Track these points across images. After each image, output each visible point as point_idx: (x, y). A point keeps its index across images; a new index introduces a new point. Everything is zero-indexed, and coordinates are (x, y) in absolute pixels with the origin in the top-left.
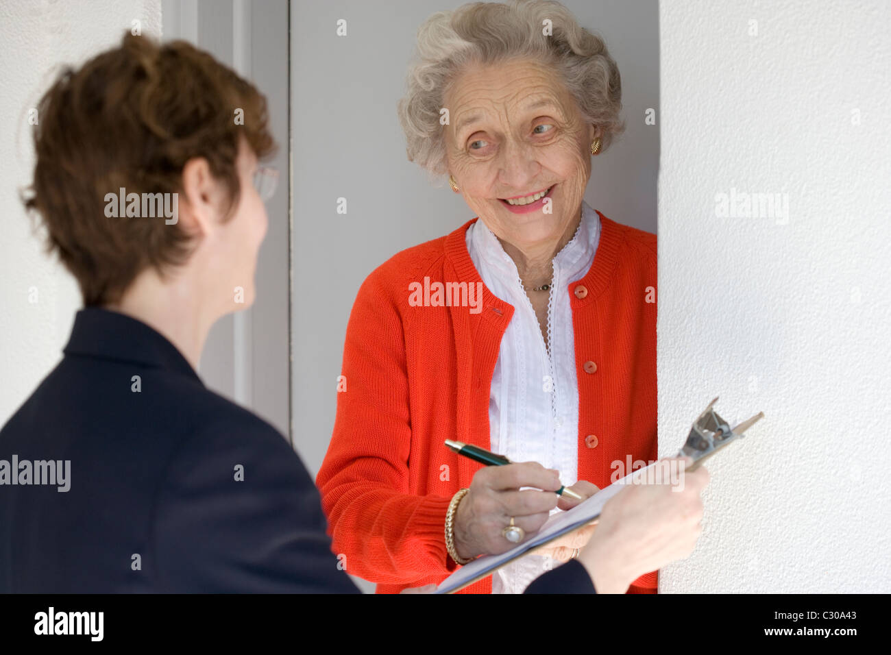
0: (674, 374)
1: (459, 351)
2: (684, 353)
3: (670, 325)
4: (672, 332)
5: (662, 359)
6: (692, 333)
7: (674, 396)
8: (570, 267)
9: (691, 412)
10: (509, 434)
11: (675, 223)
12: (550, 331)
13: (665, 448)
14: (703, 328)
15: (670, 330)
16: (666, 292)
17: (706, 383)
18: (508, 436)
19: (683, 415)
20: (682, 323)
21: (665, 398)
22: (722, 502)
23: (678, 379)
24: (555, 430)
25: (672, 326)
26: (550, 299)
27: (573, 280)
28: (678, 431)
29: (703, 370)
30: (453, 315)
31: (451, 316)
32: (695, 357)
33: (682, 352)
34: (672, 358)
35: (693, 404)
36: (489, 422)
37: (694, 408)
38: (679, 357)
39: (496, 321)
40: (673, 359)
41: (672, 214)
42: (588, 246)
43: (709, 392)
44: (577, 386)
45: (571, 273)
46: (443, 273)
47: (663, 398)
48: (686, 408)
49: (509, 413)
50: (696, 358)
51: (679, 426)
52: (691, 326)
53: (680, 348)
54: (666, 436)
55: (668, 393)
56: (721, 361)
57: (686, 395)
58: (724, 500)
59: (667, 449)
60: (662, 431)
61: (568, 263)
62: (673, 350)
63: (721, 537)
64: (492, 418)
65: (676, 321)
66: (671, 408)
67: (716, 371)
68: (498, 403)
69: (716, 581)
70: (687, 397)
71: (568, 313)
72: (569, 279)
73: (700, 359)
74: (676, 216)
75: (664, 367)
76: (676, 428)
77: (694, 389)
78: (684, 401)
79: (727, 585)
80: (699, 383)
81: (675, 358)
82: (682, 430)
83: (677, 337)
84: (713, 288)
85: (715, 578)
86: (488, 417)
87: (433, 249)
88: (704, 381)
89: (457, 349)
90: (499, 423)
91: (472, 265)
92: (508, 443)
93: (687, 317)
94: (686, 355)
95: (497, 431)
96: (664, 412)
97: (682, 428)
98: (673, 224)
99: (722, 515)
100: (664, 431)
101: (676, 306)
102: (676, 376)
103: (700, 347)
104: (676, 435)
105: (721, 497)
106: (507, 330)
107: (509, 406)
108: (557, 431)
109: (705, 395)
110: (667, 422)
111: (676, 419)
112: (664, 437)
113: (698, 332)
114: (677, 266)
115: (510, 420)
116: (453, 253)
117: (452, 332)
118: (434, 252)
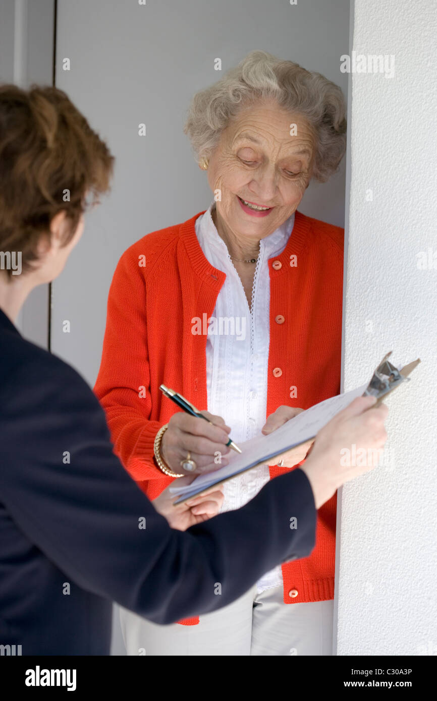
0: (358, 328)
1: (185, 306)
2: (366, 314)
3: (357, 293)
4: (357, 298)
5: (349, 317)
6: (373, 299)
7: (358, 344)
8: (272, 247)
9: (370, 355)
10: (220, 366)
11: (362, 220)
12: (254, 292)
13: (350, 381)
14: (381, 296)
15: (357, 296)
16: (354, 269)
17: (383, 335)
18: (219, 367)
19: (364, 357)
20: (366, 291)
21: (351, 345)
22: (392, 420)
23: (361, 332)
24: (252, 364)
25: (358, 294)
26: (256, 268)
27: (273, 256)
28: (360, 369)
29: (381, 325)
30: (181, 280)
31: (180, 281)
32: (374, 317)
33: (364, 313)
34: (357, 316)
35: (372, 350)
36: (205, 356)
37: (373, 353)
38: (362, 316)
39: (213, 284)
40: (358, 318)
41: (361, 214)
42: (286, 233)
43: (384, 342)
44: (269, 332)
45: (272, 251)
46: (176, 249)
47: (349, 345)
48: (366, 353)
49: (220, 350)
50: (376, 317)
51: (361, 366)
52: (373, 294)
53: (363, 309)
54: (351, 372)
55: (354, 341)
56: (395, 320)
57: (367, 343)
58: (394, 419)
59: (351, 381)
60: (348, 368)
61: (271, 243)
62: (358, 310)
63: (391, 445)
64: (208, 354)
65: (361, 290)
66: (355, 353)
67: (391, 326)
68: (212, 343)
69: (386, 476)
70: (368, 345)
71: (268, 279)
72: (271, 255)
73: (379, 318)
74: (363, 215)
75: (351, 323)
76: (358, 366)
77: (373, 339)
78: (365, 348)
79: (394, 479)
80: (377, 335)
81: (359, 317)
82: (363, 368)
83: (362, 302)
84: (390, 268)
85: (385, 474)
86: (205, 353)
87: (171, 232)
88: (381, 334)
89: (184, 304)
90: (213, 357)
91: (198, 244)
92: (219, 372)
93: (370, 287)
94: (368, 314)
95: (211, 364)
96: (350, 355)
97: (363, 366)
98: (361, 220)
99: (392, 429)
100: (350, 369)
101: (361, 280)
102: (359, 330)
103: (379, 309)
104: (359, 372)
105: (391, 417)
106: (221, 291)
107: (220, 345)
108: (254, 364)
109: (382, 344)
110: (352, 362)
111: (359, 360)
112: (349, 373)
113: (378, 299)
114: (363, 251)
115: (220, 355)
116: (185, 236)
117: (181, 292)
118: (171, 234)
